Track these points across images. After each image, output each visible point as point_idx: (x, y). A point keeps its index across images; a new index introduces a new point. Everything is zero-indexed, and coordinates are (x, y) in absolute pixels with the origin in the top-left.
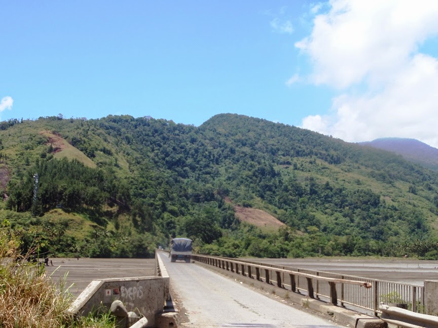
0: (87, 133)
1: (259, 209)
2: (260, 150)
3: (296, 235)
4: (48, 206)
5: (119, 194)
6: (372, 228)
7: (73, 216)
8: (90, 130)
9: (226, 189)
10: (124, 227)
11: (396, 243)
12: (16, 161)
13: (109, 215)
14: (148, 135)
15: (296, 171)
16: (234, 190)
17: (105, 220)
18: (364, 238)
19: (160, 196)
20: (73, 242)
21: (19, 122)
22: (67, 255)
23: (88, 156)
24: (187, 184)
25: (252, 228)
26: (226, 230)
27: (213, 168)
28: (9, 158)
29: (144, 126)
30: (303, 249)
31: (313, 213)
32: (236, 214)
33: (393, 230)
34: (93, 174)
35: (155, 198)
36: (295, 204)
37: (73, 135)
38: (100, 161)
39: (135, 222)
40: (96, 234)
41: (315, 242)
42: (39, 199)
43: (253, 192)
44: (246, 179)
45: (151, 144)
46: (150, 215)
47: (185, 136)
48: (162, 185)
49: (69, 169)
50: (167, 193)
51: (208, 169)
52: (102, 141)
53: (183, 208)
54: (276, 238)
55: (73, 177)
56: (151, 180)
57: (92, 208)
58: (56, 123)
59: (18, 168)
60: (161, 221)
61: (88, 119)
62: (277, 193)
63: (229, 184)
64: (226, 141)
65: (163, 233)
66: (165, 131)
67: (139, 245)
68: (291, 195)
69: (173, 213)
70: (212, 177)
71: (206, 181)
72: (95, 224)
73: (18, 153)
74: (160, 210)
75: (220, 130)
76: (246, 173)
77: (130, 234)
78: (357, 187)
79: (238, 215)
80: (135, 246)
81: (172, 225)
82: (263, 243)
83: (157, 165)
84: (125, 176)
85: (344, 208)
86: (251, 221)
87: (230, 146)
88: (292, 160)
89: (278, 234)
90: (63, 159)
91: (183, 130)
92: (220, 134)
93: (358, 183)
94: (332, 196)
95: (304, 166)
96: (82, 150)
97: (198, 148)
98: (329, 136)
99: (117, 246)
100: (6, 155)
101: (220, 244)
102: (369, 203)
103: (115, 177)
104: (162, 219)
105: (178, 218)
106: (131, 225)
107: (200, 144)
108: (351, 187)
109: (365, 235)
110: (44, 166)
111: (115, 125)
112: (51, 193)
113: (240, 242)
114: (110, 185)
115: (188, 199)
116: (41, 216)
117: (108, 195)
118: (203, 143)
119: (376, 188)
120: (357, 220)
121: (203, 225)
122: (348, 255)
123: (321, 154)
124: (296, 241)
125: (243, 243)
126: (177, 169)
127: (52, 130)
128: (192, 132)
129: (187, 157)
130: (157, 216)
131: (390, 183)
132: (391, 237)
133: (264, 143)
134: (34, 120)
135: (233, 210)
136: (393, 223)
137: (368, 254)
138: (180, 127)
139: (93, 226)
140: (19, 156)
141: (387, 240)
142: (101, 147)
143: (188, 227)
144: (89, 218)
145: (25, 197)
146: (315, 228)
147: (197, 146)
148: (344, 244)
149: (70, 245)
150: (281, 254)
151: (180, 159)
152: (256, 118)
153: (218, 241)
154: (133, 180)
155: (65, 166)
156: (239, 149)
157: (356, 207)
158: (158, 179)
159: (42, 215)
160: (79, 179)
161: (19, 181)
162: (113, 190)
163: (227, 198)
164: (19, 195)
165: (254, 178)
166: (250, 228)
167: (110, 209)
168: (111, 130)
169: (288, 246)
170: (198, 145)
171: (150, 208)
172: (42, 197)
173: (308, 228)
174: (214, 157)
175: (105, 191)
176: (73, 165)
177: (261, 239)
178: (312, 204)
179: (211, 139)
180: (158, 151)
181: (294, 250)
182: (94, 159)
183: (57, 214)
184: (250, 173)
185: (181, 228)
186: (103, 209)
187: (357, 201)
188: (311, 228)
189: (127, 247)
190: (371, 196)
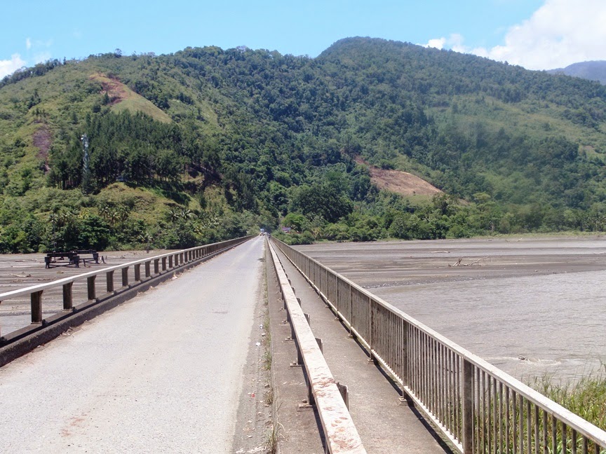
0: (157, 74)
1: (405, 171)
2: (404, 86)
3: (458, 206)
4: (105, 180)
5: (204, 159)
6: (567, 192)
7: (140, 191)
8: (160, 69)
9: (357, 145)
10: (213, 204)
11: (601, 211)
12: (58, 119)
13: (192, 188)
14: (243, 73)
15: (456, 115)
16: (369, 146)
17: (185, 195)
18: (555, 206)
19: (263, 158)
20: (141, 228)
21: (60, 64)
22: (134, 246)
23: (159, 107)
24: (301, 140)
25: (395, 198)
26: (360, 202)
27: (337, 115)
28: (48, 114)
29: (236, 60)
30: (468, 225)
31: (481, 174)
32: (372, 179)
33: (597, 193)
34: (167, 131)
35: (257, 162)
36: (456, 161)
37: (137, 78)
38: (177, 113)
39: (229, 196)
40: (172, 216)
41: (484, 214)
42: (92, 171)
43: (396, 148)
44: (385, 130)
45: (248, 85)
46: (249, 186)
47: (296, 72)
48: (266, 143)
49: (132, 126)
50: (274, 155)
51: (331, 118)
52: (178, 85)
53: (297, 175)
54: (429, 211)
55: (137, 137)
56: (250, 136)
57: (167, 180)
58: (112, 63)
59: (63, 129)
60: (266, 193)
61: (158, 54)
62: (430, 147)
63: (361, 137)
64: (354, 77)
65: (269, 210)
66: (268, 66)
67: (234, 228)
68: (449, 149)
69: (282, 181)
70: (337, 129)
71: (327, 135)
72: (172, 202)
73: (62, 107)
74: (263, 178)
75: (347, 61)
76: (384, 121)
77: (221, 213)
78: (544, 134)
79: (376, 181)
80: (229, 230)
81: (282, 199)
82: (410, 219)
83: (258, 116)
84: (212, 132)
85: (526, 164)
86: (394, 189)
87: (361, 84)
88: (450, 99)
89: (432, 205)
90: (123, 113)
91: (292, 64)
92: (346, 67)
93: (547, 127)
94: (509, 148)
95: (467, 107)
96: (150, 99)
97: (315, 88)
98: (504, 62)
99: (203, 231)
100: (44, 110)
101: (350, 223)
102: (562, 156)
103: (199, 135)
104: (268, 190)
105: (290, 188)
106: (223, 200)
107: (318, 83)
108: (536, 135)
109: (557, 203)
110: (97, 123)
111: (196, 60)
112: (107, 162)
113: (377, 219)
114: (190, 146)
115: (303, 161)
116: (95, 194)
117: (188, 160)
118: (322, 81)
119: (573, 133)
120: (545, 181)
121: (325, 196)
122: (534, 231)
123: (491, 89)
124: (457, 215)
125: (383, 220)
126: (286, 120)
127: (106, 73)
128: (307, 66)
129: (300, 102)
130: (259, 187)
131: (593, 125)
132: (595, 203)
133: (409, 76)
134: (82, 59)
135: (368, 174)
136: (597, 184)
137: (562, 229)
138: (289, 61)
139: (170, 205)
140: (62, 111)
141: (589, 207)
142: (177, 93)
143: (303, 201)
144: (164, 193)
145: (73, 168)
146: (485, 195)
147: (314, 86)
148: (526, 216)
149: (137, 233)
150: (438, 233)
151: (290, 106)
152: (397, 42)
153: (347, 219)
154: (224, 137)
155: (126, 122)
156: (374, 88)
157: (544, 163)
158: (259, 135)
159: (97, 192)
160: (146, 140)
161: (64, 146)
162: (196, 152)
163: (359, 158)
164: (63, 166)
165: (397, 127)
166: (392, 198)
167: (192, 180)
168: (190, 69)
169: (446, 221)
170: (315, 84)
171: (249, 176)
172: (96, 167)
173: (474, 195)
174: (338, 100)
175: (183, 154)
176: (137, 120)
177: (407, 214)
178: (481, 161)
179: (334, 75)
180: (258, 95)
181: (456, 227)
182: (168, 111)
183: (118, 190)
184: (391, 121)
185: (294, 202)
186: (182, 180)
187: (544, 154)
188: (478, 195)
189: (218, 231)
190: (565, 146)
